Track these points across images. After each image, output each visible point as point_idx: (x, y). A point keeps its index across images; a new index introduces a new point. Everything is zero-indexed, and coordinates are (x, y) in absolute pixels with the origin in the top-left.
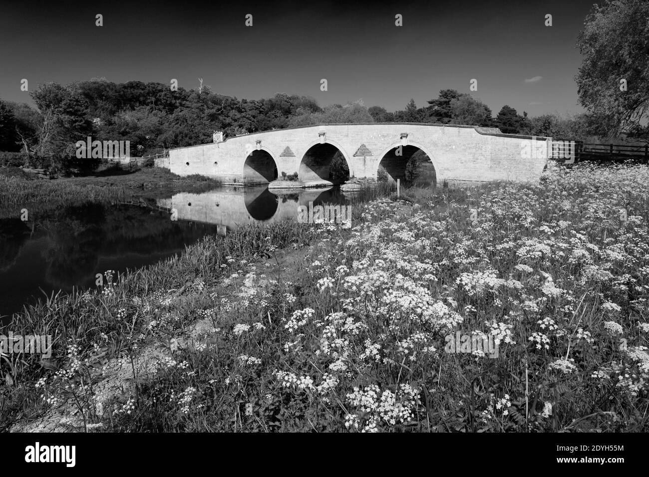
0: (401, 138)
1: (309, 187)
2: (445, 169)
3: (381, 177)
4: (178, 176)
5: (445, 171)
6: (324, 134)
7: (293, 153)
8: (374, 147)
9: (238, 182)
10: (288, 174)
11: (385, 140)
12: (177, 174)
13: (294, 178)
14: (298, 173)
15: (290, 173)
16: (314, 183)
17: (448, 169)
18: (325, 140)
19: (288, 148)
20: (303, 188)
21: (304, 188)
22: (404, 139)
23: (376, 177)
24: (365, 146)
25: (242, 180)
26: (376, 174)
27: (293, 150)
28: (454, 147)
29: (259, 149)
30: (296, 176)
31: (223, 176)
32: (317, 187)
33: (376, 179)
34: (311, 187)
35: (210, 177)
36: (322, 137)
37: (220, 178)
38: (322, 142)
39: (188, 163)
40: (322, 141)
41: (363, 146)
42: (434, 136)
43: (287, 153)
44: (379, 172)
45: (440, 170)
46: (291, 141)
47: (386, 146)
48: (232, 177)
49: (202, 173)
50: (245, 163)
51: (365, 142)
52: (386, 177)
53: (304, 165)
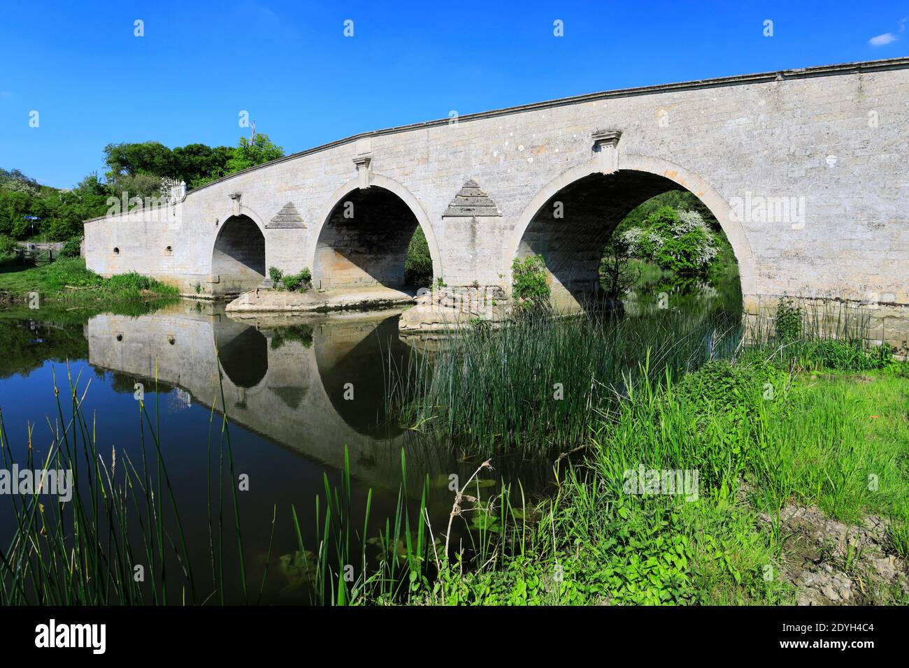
0: (596, 147)
1: (339, 309)
2: (785, 255)
3: (527, 286)
4: (99, 277)
5: (785, 264)
6: (367, 161)
7: (301, 221)
8: (503, 186)
9: (205, 293)
10: (285, 275)
11: (537, 162)
12: (97, 273)
13: (301, 283)
14: (312, 272)
15: (292, 270)
16: (357, 298)
17: (798, 256)
18: (370, 179)
19: (290, 206)
20: (319, 310)
21: (325, 310)
22: (606, 149)
23: (508, 283)
24: (476, 187)
25: (210, 288)
26: (509, 273)
27: (302, 211)
28: (831, 160)
29: (237, 214)
30: (306, 278)
31: (181, 277)
32: (365, 306)
33: (509, 291)
34: (347, 308)
35: (159, 281)
36: (363, 169)
37: (176, 281)
38: (363, 185)
39: (117, 250)
40: (362, 181)
41: (471, 185)
42: (731, 125)
43: (288, 219)
44: (516, 268)
45: (761, 260)
46: (296, 188)
47: (541, 180)
48: (194, 281)
49: (144, 271)
50: (215, 247)
51: (474, 172)
52: (542, 284)
53: (328, 252)
